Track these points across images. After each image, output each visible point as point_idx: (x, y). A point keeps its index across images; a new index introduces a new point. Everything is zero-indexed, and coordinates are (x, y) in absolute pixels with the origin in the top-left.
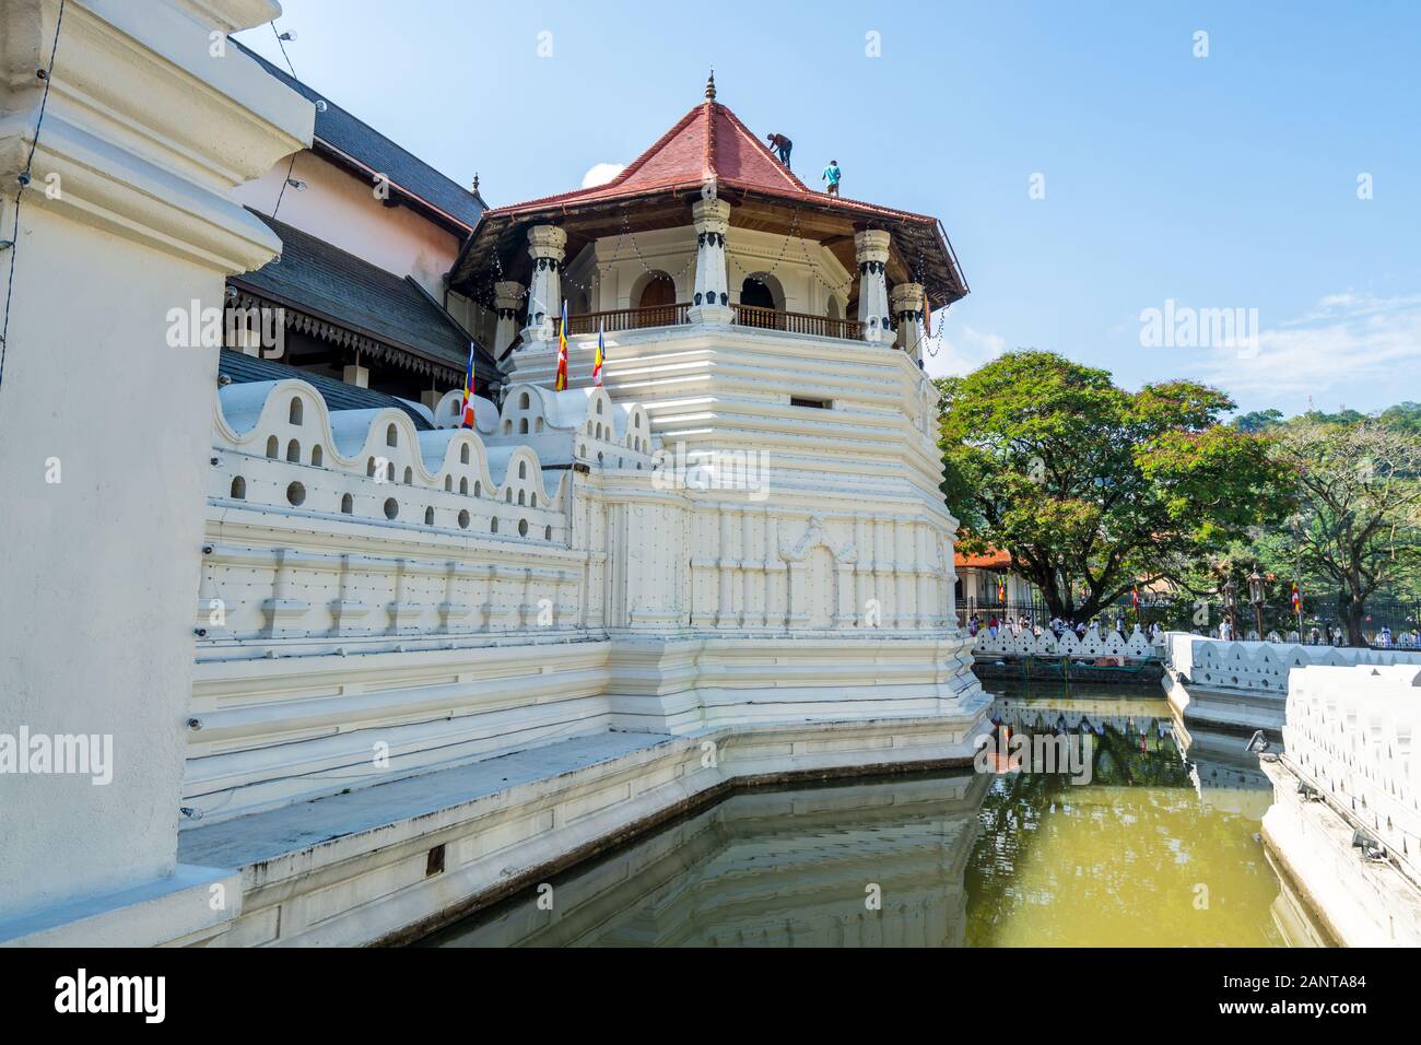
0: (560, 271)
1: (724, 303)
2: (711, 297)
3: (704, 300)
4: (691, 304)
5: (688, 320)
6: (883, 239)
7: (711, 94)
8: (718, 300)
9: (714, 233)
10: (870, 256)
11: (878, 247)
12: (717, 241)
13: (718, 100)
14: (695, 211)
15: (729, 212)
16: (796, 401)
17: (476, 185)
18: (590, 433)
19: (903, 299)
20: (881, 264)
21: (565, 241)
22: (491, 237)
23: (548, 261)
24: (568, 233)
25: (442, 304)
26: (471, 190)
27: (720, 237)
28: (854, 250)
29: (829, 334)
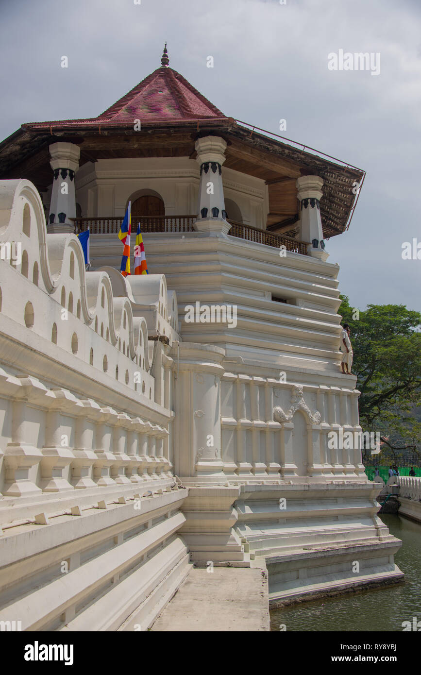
7: (165, 60)
12: (218, 170)
13: (171, 66)
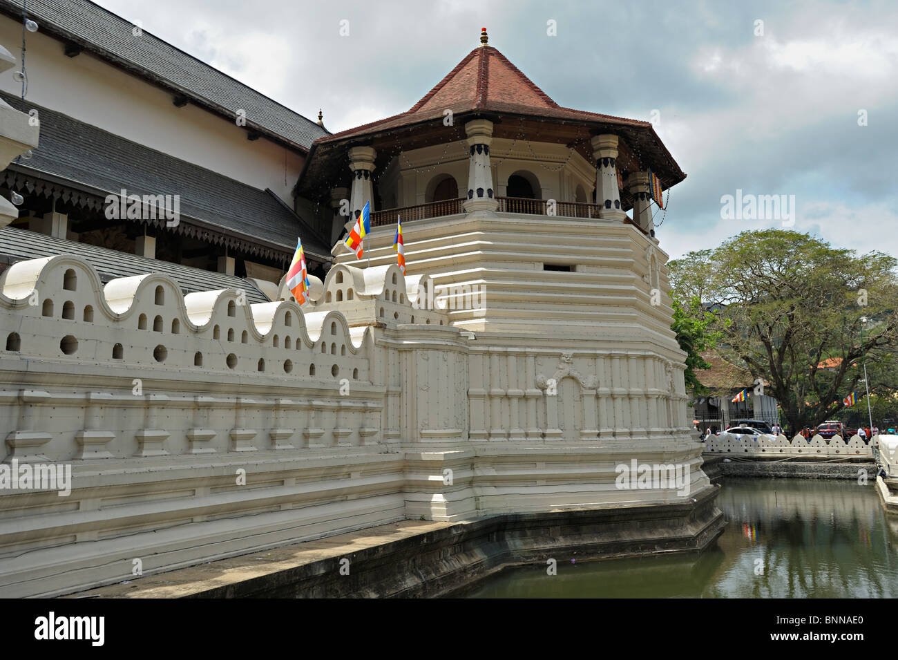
0: (372, 180)
1: (490, 196)
2: (480, 191)
3: (475, 195)
4: (466, 199)
5: (464, 211)
6: (613, 141)
8: (485, 194)
9: (481, 144)
10: (604, 154)
11: (610, 147)
14: (467, 129)
15: (492, 128)
16: (548, 267)
17: (320, 117)
18: (387, 298)
19: (637, 184)
20: (612, 159)
21: (375, 157)
22: (325, 157)
23: (363, 172)
24: (376, 151)
25: (292, 208)
26: (316, 121)
27: (486, 146)
28: (592, 150)
29: (579, 215)
